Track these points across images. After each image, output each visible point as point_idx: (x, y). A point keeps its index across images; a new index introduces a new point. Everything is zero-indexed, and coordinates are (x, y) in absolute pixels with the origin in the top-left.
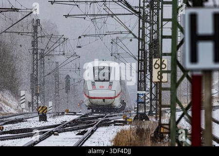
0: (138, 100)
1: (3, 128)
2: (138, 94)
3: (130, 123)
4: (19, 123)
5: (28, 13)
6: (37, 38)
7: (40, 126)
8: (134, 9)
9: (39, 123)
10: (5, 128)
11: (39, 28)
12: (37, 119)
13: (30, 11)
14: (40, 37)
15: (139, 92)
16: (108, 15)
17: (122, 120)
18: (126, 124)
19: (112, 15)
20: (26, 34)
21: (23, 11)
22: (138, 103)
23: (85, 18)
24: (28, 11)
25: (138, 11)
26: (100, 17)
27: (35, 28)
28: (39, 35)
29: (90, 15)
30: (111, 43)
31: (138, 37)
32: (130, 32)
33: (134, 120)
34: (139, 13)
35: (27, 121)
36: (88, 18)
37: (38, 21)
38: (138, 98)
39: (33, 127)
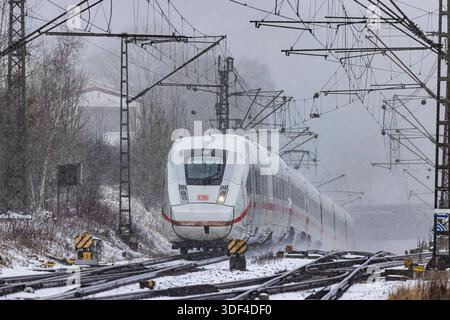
0: (435, 228)
1: (154, 283)
2: (436, 216)
3: (419, 275)
4: (188, 275)
5: (210, 44)
6: (228, 96)
7: (232, 280)
8: (430, 38)
9: (230, 274)
10: (157, 285)
11: (231, 76)
12: (226, 264)
13: (212, 40)
14: (232, 94)
15: (438, 211)
16: (375, 49)
17: (402, 268)
18: (411, 277)
19: (384, 51)
20: (206, 88)
21: (197, 40)
22: (436, 233)
23: (326, 56)
24: (208, 40)
25: (437, 42)
26: (359, 54)
27: (224, 75)
28: (231, 91)
29: (338, 50)
30: (384, 107)
31: (435, 93)
32: (423, 85)
33: (427, 268)
34: (439, 46)
35: (203, 269)
36: (332, 56)
37: (229, 60)
38: (435, 225)
39: (217, 281)
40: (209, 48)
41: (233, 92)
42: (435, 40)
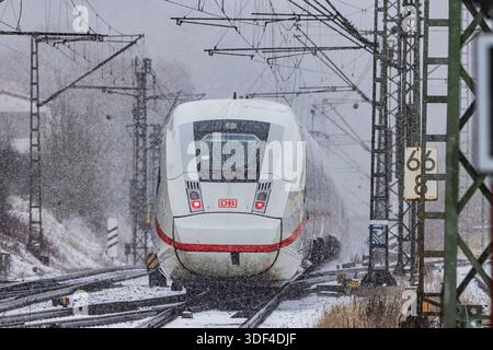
0: (371, 240)
1: (67, 300)
2: (371, 227)
3: (354, 291)
4: (104, 291)
5: (125, 45)
6: (146, 99)
7: (151, 297)
8: (364, 36)
9: (149, 290)
10: (71, 301)
11: (149, 78)
12: (145, 280)
13: (130, 39)
14: (152, 97)
15: (373, 222)
16: (305, 49)
17: (335, 283)
18: (345, 294)
19: (315, 50)
20: (123, 91)
21: (112, 39)
22: (372, 247)
23: (252, 56)
24: (125, 39)
25: (372, 40)
26: (287, 54)
27: (142, 78)
28: (149, 93)
29: (265, 50)
30: (313, 112)
31: (371, 99)
32: (355, 88)
33: (362, 284)
34: (375, 45)
35: (121, 286)
36: (259, 56)
37: (147, 62)
38: (371, 237)
39: (135, 298)
40: (126, 48)
41: (152, 94)
42: (371, 38)
